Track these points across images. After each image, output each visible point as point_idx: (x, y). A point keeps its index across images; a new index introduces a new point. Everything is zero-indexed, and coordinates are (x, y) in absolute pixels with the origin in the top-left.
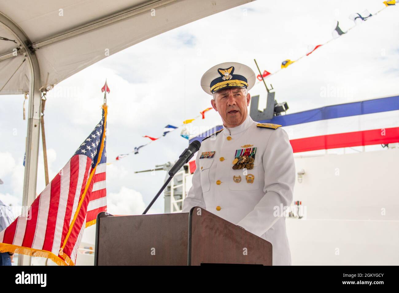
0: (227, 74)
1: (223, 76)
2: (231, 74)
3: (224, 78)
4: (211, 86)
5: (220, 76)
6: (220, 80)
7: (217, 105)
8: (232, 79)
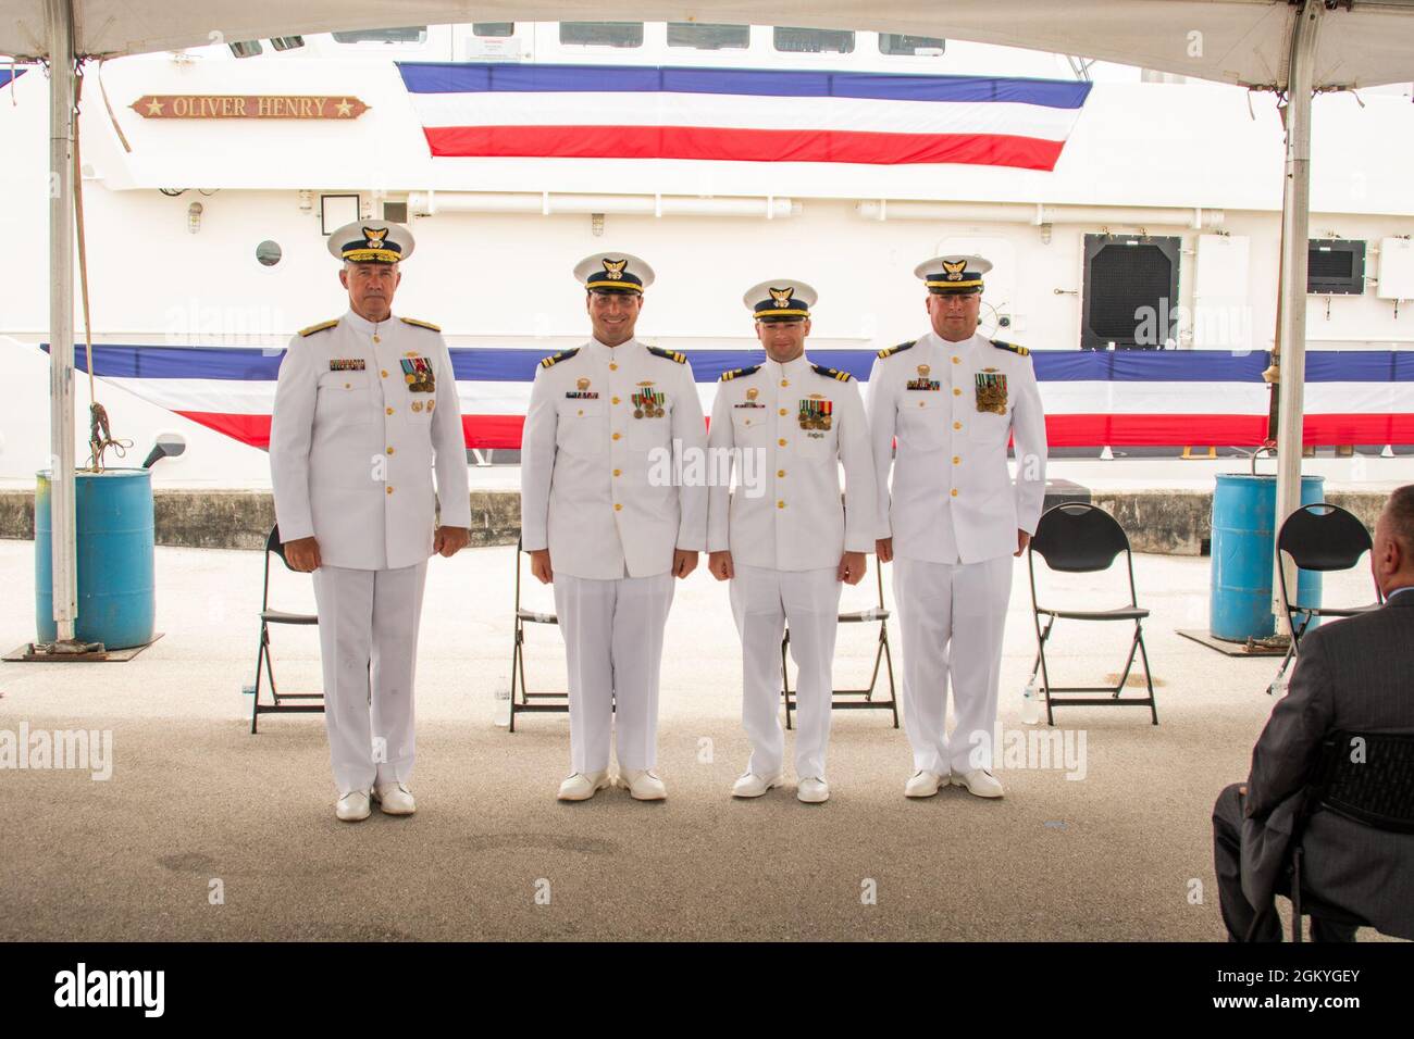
0: (376, 238)
1: (369, 240)
2: (383, 239)
3: (370, 244)
4: (344, 251)
5: (364, 239)
6: (363, 245)
7: (349, 280)
8: (383, 248)
